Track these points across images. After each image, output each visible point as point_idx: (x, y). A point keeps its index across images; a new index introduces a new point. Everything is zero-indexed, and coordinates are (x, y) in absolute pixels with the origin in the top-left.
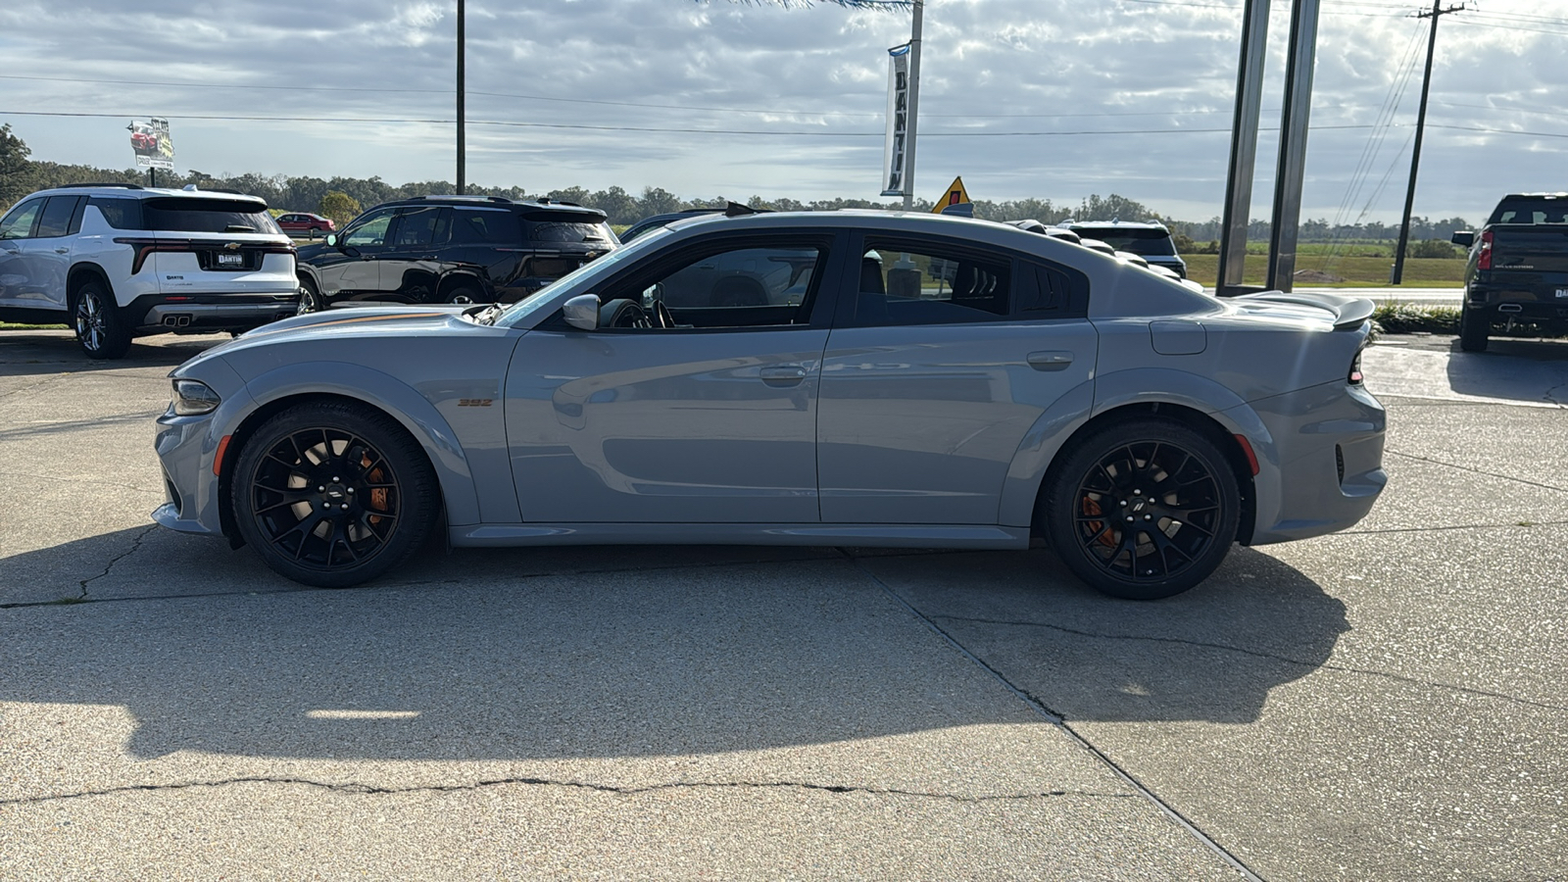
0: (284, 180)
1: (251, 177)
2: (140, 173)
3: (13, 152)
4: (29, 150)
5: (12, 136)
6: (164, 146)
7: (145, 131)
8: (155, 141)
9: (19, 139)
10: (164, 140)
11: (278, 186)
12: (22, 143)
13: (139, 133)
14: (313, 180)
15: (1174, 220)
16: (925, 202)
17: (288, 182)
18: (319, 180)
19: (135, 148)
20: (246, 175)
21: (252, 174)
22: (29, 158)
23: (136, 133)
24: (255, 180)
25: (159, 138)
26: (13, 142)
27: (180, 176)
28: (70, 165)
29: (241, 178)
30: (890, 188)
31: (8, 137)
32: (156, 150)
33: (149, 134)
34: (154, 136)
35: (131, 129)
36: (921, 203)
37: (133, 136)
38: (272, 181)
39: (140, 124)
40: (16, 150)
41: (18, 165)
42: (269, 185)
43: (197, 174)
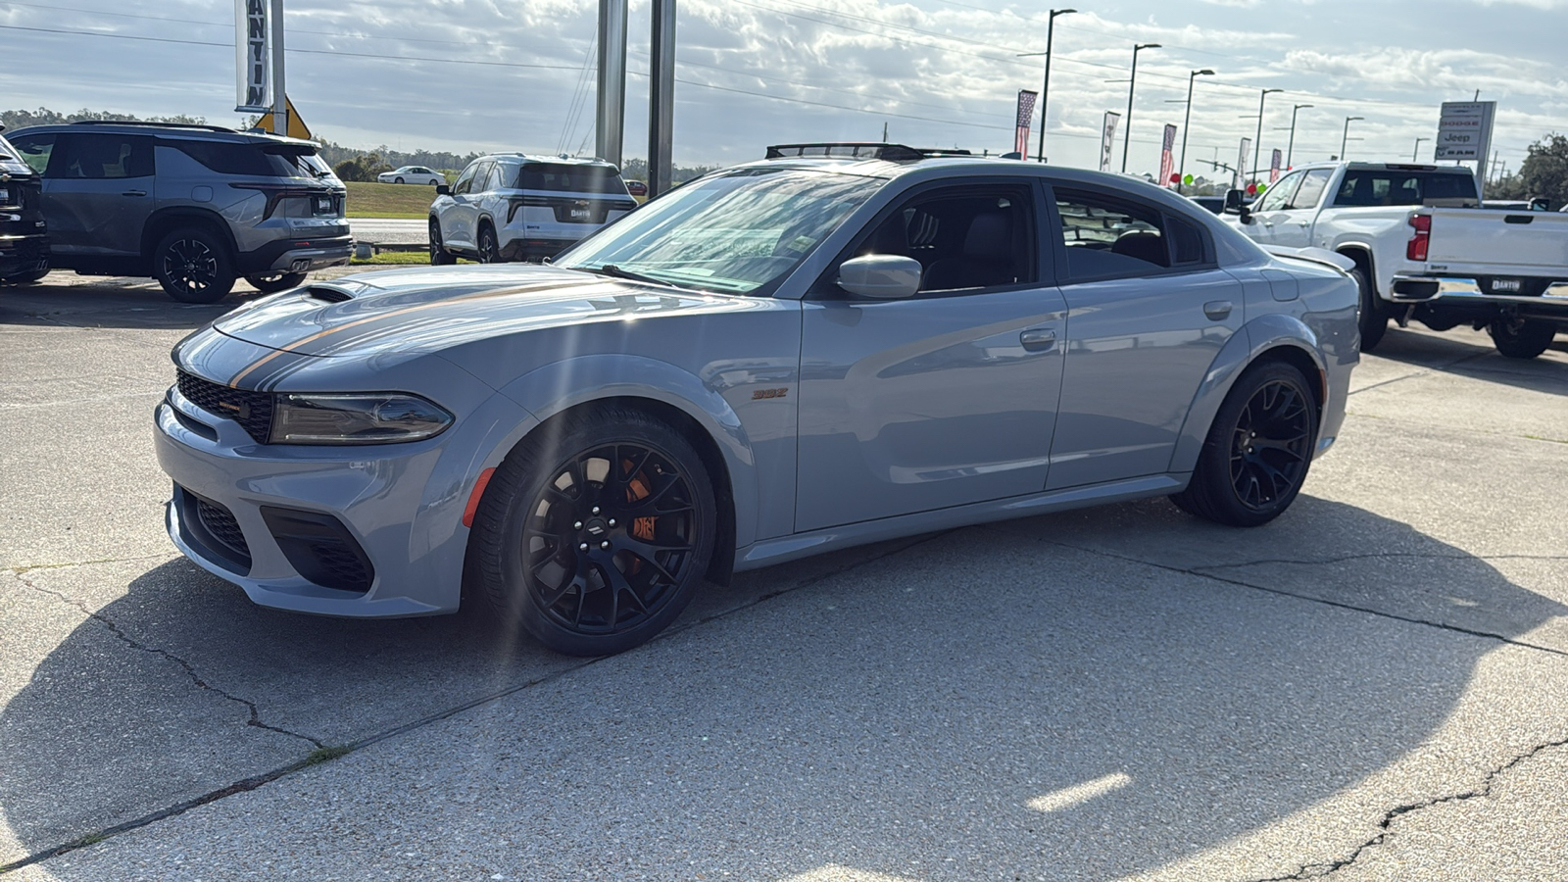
15: (341, 146)
16: (50, 113)
30: (247, 103)
36: (45, 113)
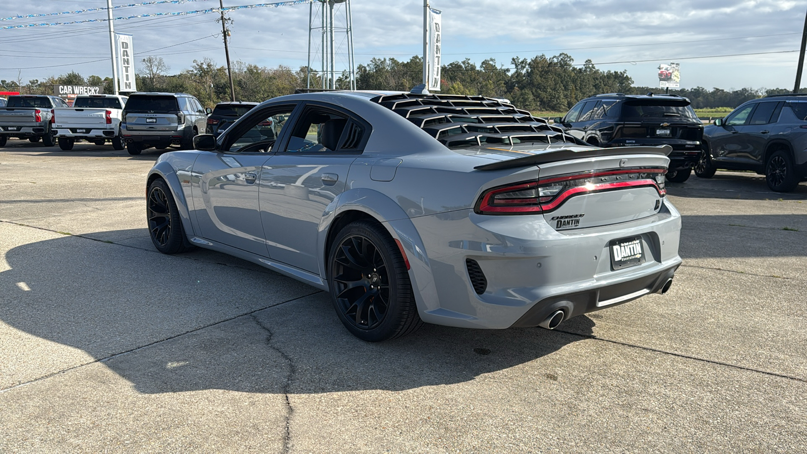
0: (764, 91)
1: (745, 89)
2: (688, 90)
3: (626, 83)
4: (633, 82)
5: (627, 76)
6: (675, 76)
7: (667, 69)
8: (671, 74)
9: (629, 76)
10: (676, 73)
11: (760, 94)
12: (631, 78)
13: (663, 70)
14: (782, 90)
17: (767, 92)
18: (785, 90)
19: (660, 78)
20: (743, 89)
21: (747, 88)
22: (632, 86)
23: (661, 70)
24: (748, 91)
25: (673, 72)
26: (627, 78)
27: (707, 91)
28: (654, 88)
29: (740, 91)
31: (625, 76)
32: (671, 78)
33: (668, 71)
34: (671, 71)
35: (660, 68)
37: (659, 72)
38: (757, 91)
39: (664, 66)
40: (627, 82)
41: (627, 89)
42: (755, 94)
43: (717, 89)
